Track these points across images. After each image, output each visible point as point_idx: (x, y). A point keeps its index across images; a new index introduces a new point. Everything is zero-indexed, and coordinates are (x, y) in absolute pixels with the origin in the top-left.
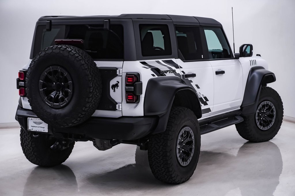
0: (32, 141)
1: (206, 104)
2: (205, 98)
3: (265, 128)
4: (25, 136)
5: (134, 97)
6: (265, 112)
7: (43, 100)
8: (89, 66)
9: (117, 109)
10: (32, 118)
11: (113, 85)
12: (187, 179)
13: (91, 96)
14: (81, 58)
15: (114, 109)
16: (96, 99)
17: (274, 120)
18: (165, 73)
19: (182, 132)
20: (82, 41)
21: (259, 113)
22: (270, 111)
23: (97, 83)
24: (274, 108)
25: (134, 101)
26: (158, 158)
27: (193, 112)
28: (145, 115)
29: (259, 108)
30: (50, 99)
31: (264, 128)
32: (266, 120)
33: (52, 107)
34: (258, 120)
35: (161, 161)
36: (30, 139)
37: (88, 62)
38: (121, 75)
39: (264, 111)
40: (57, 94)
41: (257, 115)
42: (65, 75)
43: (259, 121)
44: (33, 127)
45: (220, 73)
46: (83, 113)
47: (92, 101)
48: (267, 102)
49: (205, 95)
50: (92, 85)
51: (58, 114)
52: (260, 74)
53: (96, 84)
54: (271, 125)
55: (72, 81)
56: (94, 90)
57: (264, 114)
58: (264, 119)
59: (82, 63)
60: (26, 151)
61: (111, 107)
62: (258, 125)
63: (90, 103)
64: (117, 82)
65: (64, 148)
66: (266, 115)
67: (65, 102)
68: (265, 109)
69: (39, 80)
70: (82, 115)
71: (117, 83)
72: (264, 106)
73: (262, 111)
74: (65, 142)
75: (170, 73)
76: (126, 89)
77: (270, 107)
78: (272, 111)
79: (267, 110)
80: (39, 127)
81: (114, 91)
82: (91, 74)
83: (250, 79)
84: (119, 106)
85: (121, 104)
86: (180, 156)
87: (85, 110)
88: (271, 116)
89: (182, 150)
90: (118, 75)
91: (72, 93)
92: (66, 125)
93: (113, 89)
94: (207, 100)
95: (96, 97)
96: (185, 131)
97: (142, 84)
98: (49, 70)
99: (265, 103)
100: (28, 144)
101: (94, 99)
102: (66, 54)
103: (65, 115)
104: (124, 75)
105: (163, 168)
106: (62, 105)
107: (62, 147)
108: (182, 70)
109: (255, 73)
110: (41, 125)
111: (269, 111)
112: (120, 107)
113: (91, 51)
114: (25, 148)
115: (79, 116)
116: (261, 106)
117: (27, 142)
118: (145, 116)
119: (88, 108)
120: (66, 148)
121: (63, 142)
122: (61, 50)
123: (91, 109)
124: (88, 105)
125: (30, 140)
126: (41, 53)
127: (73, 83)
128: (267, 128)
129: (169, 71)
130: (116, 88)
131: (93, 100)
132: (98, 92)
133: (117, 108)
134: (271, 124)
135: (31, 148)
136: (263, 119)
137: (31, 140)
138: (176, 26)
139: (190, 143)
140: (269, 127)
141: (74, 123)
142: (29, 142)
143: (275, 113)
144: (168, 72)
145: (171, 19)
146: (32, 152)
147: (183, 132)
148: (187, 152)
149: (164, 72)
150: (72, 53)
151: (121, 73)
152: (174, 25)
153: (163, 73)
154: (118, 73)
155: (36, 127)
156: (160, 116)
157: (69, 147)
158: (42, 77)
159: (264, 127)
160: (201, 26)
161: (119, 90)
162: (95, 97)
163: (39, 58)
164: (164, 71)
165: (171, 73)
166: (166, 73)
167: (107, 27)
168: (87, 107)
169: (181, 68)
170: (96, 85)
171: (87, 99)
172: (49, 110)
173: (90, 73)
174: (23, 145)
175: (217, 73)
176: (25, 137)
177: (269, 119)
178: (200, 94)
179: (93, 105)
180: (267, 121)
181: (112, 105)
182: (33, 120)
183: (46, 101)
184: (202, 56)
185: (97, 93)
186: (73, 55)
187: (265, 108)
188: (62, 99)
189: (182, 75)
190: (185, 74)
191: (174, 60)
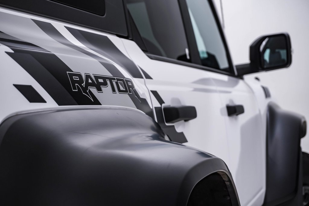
18: (94, 90)
75: (114, 90)
108: (151, 85)
129: (111, 79)
144: (105, 84)
149: (88, 84)
153: (85, 89)
164: (88, 77)
165: (120, 91)
166: (99, 90)
169: (147, 76)
175: (230, 111)
189: (155, 108)
190: (163, 105)
191: (114, 39)
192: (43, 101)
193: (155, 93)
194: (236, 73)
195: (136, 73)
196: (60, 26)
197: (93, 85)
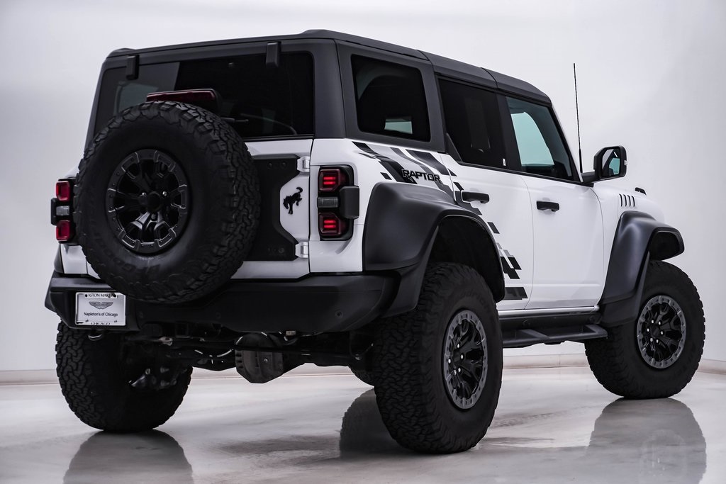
0: (84, 359)
1: (514, 276)
2: (513, 260)
3: (661, 364)
4: (69, 349)
5: (340, 222)
6: (660, 323)
7: (115, 237)
8: (230, 146)
9: (297, 257)
10: (87, 293)
11: (287, 197)
12: (469, 444)
13: (233, 217)
14: (211, 127)
15: (291, 256)
16: (245, 229)
17: (681, 345)
18: (414, 178)
19: (457, 321)
20: (212, 94)
21: (644, 326)
22: (673, 321)
23: (248, 188)
24: (681, 316)
25: (338, 232)
26: (398, 379)
27: (482, 278)
28: (367, 269)
29: (644, 312)
30: (134, 232)
31: (658, 363)
32: (662, 344)
33: (137, 250)
34: (643, 341)
35: (405, 387)
36: (80, 355)
37: (229, 139)
38: (307, 170)
39: (657, 322)
40: (151, 221)
41: (639, 327)
42: (171, 171)
43: (646, 344)
44: (88, 314)
45: (547, 206)
46: (215, 261)
47: (235, 231)
48: (663, 299)
49: (512, 254)
50: (237, 191)
51: (151, 268)
52: (644, 227)
53: (246, 190)
54: (674, 358)
55: (189, 183)
56: (242, 204)
57: (657, 329)
58: (657, 341)
59: (214, 139)
60: (68, 387)
61: (282, 251)
62: (643, 355)
63: (232, 236)
64: (297, 188)
65: (163, 384)
66: (662, 333)
67: (169, 237)
68: (660, 317)
69: (107, 188)
70: (211, 267)
71: (298, 191)
72: (656, 308)
73: (653, 322)
74: (167, 370)
75: (425, 179)
76: (319, 203)
77: (671, 313)
78: (678, 322)
79: (664, 318)
80: (103, 314)
81: (291, 212)
82: (234, 166)
83: (621, 235)
84: (302, 247)
85: (306, 244)
86: (452, 381)
87: (219, 253)
88: (675, 335)
89: (457, 371)
90: (299, 172)
91: (186, 213)
92: (170, 293)
93: (287, 208)
94: (517, 266)
95: (246, 223)
96: (463, 321)
97: (358, 190)
98: (132, 160)
99: (660, 299)
100: (75, 368)
101: (240, 226)
102: (174, 118)
103: (169, 270)
104: (315, 172)
105: (409, 404)
106: (161, 244)
107: (158, 383)
108: (454, 179)
109: (632, 225)
110: (108, 310)
111: (669, 322)
112: (306, 251)
113: (233, 119)
114: (66, 378)
115: (204, 268)
116: (648, 307)
117: (73, 364)
118: (365, 272)
119: (225, 249)
120: (168, 384)
121: (162, 370)
122: (163, 110)
123: (233, 252)
124: (227, 242)
125: (79, 358)
126: (114, 121)
127: (190, 189)
128: (666, 363)
129: (424, 174)
130: (294, 205)
131: (238, 229)
132: (250, 211)
133: (297, 253)
134: (676, 355)
135: (82, 378)
136: (655, 340)
137: (82, 357)
138: (440, 77)
139: (476, 354)
140: (670, 363)
141: (192, 287)
142: (77, 364)
143: (683, 327)
144: (421, 175)
145: (429, 60)
146: (86, 389)
147: (460, 323)
148: (469, 375)
149: (411, 175)
150: (190, 114)
151: (307, 166)
152: (435, 73)
153: (410, 177)
154: (299, 168)
155: (97, 314)
156: (401, 274)
157: (175, 382)
158: (115, 180)
159: (657, 360)
160: (499, 89)
161: (301, 209)
162: (243, 221)
163: (109, 132)
164: (412, 172)
165: (429, 179)
166: (417, 178)
167: (273, 59)
168: (224, 246)
169: (453, 174)
170: (245, 194)
171: (224, 224)
172: (129, 261)
173: (232, 162)
174: (62, 373)
175: (542, 205)
176: (67, 352)
177: (669, 342)
178: (501, 248)
179: (238, 242)
180: (666, 346)
181: (285, 248)
182: (88, 297)
183: (124, 239)
184: (504, 160)
185: (248, 214)
186: (190, 120)
187: (659, 314)
188: (163, 231)
189: (456, 192)
190: (462, 191)
191: (435, 154)
192: (390, 179)
193: (457, 184)
194: (582, 181)
195: (444, 171)
196: (403, 149)
197: (414, 175)
